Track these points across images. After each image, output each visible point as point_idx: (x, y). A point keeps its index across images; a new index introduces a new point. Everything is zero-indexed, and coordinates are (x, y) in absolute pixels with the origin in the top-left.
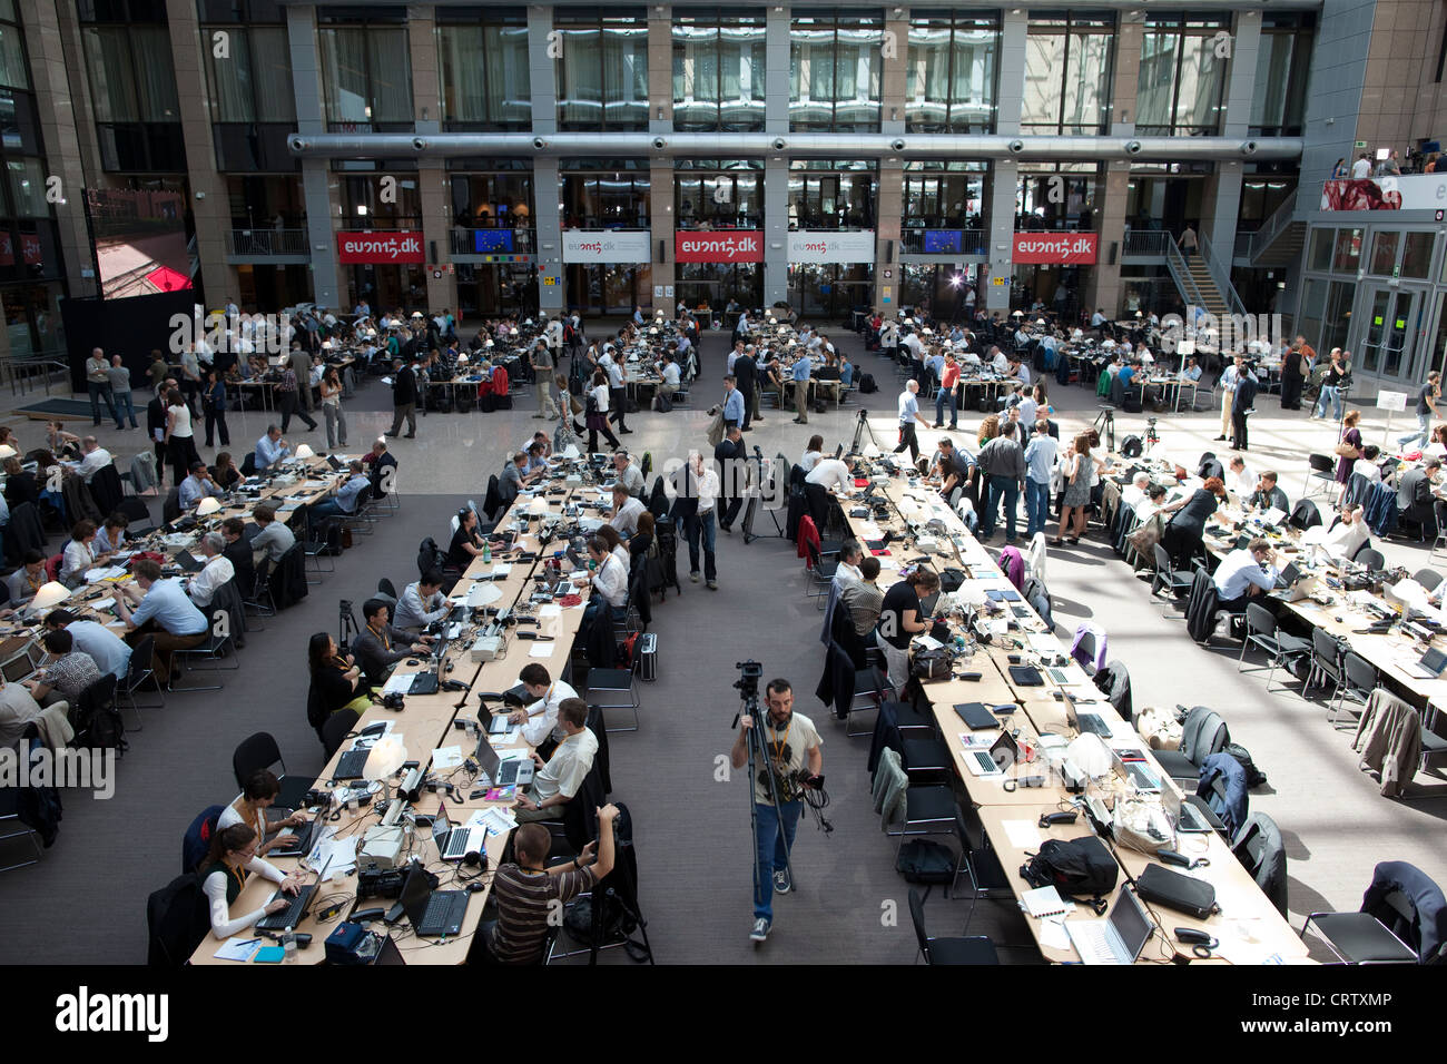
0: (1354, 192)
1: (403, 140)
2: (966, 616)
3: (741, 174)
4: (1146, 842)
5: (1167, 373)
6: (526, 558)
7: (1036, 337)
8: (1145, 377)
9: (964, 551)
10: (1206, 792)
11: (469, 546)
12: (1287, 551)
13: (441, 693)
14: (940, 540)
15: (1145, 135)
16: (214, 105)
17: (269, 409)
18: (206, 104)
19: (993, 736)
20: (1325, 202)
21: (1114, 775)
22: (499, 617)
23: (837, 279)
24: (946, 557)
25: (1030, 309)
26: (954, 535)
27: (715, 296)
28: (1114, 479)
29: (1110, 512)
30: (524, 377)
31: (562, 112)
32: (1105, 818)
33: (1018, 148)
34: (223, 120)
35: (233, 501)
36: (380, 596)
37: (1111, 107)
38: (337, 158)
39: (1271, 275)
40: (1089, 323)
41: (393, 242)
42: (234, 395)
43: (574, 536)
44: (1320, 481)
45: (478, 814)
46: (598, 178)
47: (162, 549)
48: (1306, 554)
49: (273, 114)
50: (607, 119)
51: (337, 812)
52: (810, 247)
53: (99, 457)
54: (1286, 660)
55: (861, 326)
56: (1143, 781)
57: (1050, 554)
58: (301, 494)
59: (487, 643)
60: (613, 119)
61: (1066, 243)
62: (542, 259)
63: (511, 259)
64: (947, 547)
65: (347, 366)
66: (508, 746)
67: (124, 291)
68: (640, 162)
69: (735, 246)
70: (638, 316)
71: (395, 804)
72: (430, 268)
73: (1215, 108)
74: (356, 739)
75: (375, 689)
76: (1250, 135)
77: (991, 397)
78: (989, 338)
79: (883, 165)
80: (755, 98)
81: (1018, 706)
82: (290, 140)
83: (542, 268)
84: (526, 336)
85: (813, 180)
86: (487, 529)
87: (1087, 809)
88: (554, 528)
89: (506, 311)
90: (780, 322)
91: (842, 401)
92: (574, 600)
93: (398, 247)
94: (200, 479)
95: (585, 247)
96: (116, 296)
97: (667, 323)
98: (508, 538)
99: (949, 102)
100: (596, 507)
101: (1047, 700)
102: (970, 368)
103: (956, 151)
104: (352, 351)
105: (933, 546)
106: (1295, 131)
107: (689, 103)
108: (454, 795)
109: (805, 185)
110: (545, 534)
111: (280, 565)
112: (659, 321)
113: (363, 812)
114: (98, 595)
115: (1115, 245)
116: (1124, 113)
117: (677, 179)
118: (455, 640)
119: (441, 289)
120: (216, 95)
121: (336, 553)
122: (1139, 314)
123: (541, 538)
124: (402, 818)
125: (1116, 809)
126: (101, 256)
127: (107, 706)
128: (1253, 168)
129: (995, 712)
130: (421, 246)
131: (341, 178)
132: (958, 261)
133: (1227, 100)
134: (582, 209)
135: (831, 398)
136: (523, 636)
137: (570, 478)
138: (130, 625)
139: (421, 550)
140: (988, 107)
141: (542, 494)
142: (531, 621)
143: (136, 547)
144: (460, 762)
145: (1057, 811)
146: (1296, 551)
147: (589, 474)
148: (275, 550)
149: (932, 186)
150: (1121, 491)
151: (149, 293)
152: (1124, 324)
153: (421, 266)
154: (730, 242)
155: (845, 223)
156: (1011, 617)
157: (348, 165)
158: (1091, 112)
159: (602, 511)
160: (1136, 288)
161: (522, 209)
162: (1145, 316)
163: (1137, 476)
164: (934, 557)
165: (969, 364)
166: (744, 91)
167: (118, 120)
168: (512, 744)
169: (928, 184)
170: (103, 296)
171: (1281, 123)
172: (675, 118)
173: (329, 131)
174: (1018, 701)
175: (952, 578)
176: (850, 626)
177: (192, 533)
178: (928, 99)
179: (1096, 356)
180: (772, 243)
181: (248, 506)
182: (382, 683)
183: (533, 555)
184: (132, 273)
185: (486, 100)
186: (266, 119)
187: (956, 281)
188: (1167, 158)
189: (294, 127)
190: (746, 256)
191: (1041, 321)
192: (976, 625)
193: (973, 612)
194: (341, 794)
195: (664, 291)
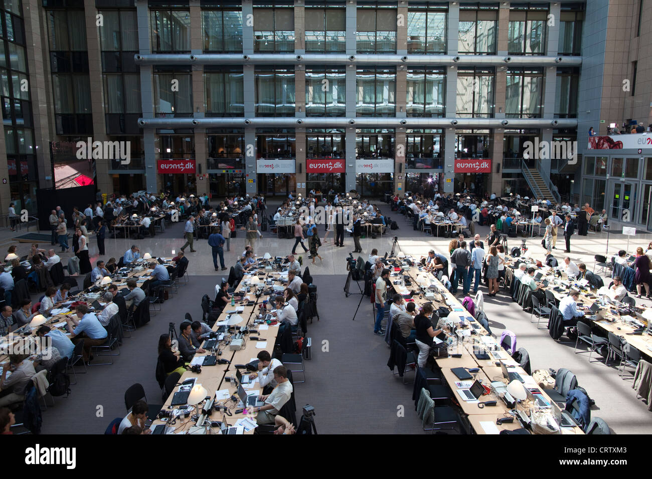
0: (602, 141)
1: (189, 120)
2: (451, 328)
3: (334, 135)
4: (547, 431)
5: (527, 220)
6: (250, 304)
7: (467, 204)
8: (517, 222)
9: (447, 299)
10: (569, 408)
11: (225, 298)
12: (591, 298)
13: (217, 365)
14: (436, 295)
15: (508, 118)
16: (107, 106)
17: (127, 237)
18: (103, 106)
19: (470, 383)
20: (590, 146)
21: (528, 400)
22: (241, 330)
23: (377, 180)
24: (439, 302)
25: (463, 192)
26: (441, 292)
27: (323, 188)
28: (510, 267)
29: (509, 281)
30: (241, 223)
31: (257, 108)
32: (527, 420)
33: (455, 123)
34: (110, 112)
35: (116, 278)
36: (186, 320)
37: (494, 106)
38: (158, 128)
39: (568, 177)
40: (489, 198)
41: (182, 164)
42: (113, 231)
43: (271, 294)
44: (600, 267)
45: (239, 421)
46: (272, 137)
47: (85, 300)
48: (600, 299)
49: (132, 109)
50: (277, 112)
51: (174, 420)
52: (366, 166)
53: (55, 259)
54: (596, 347)
55: (389, 200)
56: (541, 403)
57: (485, 301)
58: (146, 275)
59: (237, 342)
60: (279, 112)
61: (477, 164)
62: (248, 171)
63: (234, 171)
64: (439, 297)
65: (162, 218)
66: (250, 389)
67: (64, 185)
68: (291, 130)
69: (333, 166)
70: (290, 196)
71: (201, 416)
72: (198, 176)
73: (539, 107)
74: (181, 386)
75: (186, 364)
76: (555, 117)
77: (450, 231)
78: (446, 205)
79: (397, 131)
80: (339, 102)
81: (480, 369)
82: (139, 121)
83: (248, 175)
84: (242, 204)
85: (366, 137)
86: (231, 291)
87: (518, 416)
88: (262, 290)
89: (231, 194)
90: (353, 199)
91: (384, 233)
92: (274, 322)
93: (184, 166)
94: (101, 268)
95: (267, 166)
96: (61, 187)
97: (303, 199)
98: (242, 294)
99: (425, 104)
100: (279, 280)
101: (493, 366)
102: (440, 218)
103: (429, 125)
104: (164, 212)
105: (433, 297)
106: (573, 116)
107: (311, 105)
108: (228, 412)
109: (363, 139)
110: (258, 293)
111: (139, 307)
112: (300, 198)
113: (186, 420)
114: (57, 321)
115: (499, 165)
116: (500, 108)
117: (307, 137)
118: (221, 341)
119: (202, 184)
120: (108, 102)
121: (162, 302)
122: (511, 194)
123: (256, 294)
124: (205, 423)
125: (532, 416)
126: (56, 170)
127: (64, 372)
128: (557, 131)
129: (470, 372)
130: (194, 166)
131: (160, 137)
132: (431, 172)
133: (544, 103)
134: (265, 150)
135: (379, 232)
136: (252, 339)
137: (267, 268)
138: (73, 334)
139: (203, 300)
140: (441, 106)
141: (255, 275)
142: (255, 332)
143: (73, 299)
144: (229, 397)
145: (504, 417)
146: (595, 298)
147: (275, 266)
148: (137, 300)
149: (418, 139)
150: (513, 272)
151: (75, 186)
152: (505, 199)
153: (194, 175)
154: (330, 164)
155: (380, 156)
156: (472, 329)
157: (162, 131)
158: (484, 108)
159: (282, 282)
160: (508, 183)
161: (238, 150)
162: (514, 195)
163: (520, 265)
164: (434, 302)
165: (439, 216)
166: (335, 100)
167: (64, 112)
168: (253, 388)
169: (416, 139)
170: (55, 188)
171: (567, 113)
172: (306, 111)
173: (156, 117)
174: (479, 367)
175: (443, 311)
176: (400, 333)
177: (99, 293)
178: (414, 103)
179: (495, 213)
180: (349, 165)
181: (122, 280)
182: (190, 361)
183: (253, 302)
184: (68, 177)
185: (225, 103)
186: (128, 112)
187: (430, 180)
188: (519, 127)
189: (141, 116)
190: (338, 170)
191: (469, 198)
192: (456, 332)
193: (455, 327)
194: (176, 412)
195: (301, 185)
